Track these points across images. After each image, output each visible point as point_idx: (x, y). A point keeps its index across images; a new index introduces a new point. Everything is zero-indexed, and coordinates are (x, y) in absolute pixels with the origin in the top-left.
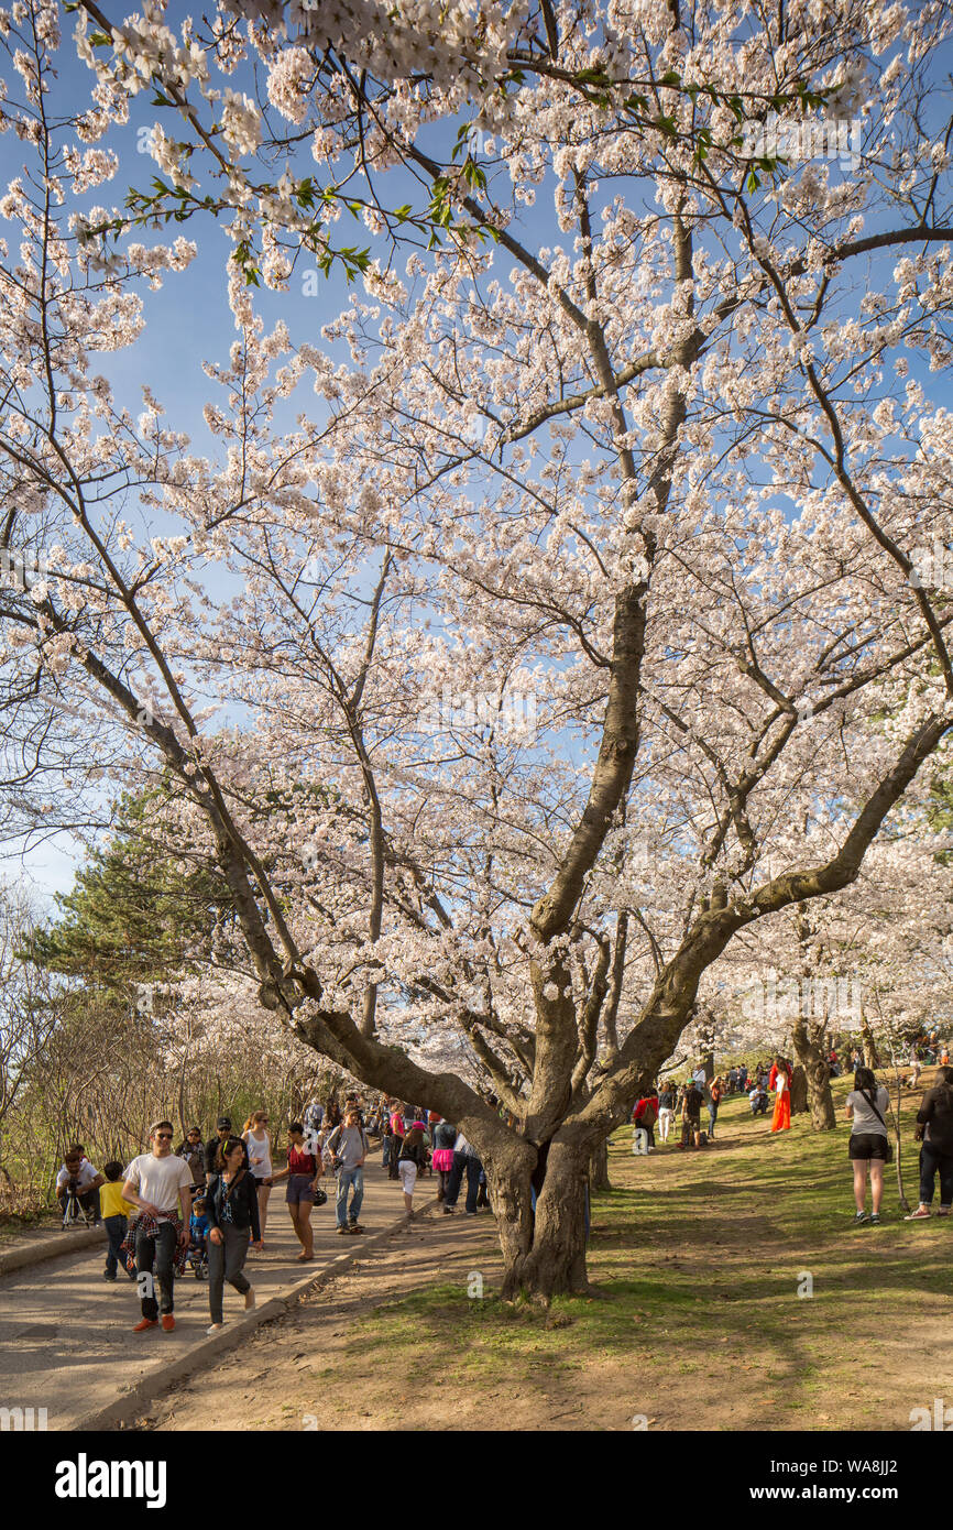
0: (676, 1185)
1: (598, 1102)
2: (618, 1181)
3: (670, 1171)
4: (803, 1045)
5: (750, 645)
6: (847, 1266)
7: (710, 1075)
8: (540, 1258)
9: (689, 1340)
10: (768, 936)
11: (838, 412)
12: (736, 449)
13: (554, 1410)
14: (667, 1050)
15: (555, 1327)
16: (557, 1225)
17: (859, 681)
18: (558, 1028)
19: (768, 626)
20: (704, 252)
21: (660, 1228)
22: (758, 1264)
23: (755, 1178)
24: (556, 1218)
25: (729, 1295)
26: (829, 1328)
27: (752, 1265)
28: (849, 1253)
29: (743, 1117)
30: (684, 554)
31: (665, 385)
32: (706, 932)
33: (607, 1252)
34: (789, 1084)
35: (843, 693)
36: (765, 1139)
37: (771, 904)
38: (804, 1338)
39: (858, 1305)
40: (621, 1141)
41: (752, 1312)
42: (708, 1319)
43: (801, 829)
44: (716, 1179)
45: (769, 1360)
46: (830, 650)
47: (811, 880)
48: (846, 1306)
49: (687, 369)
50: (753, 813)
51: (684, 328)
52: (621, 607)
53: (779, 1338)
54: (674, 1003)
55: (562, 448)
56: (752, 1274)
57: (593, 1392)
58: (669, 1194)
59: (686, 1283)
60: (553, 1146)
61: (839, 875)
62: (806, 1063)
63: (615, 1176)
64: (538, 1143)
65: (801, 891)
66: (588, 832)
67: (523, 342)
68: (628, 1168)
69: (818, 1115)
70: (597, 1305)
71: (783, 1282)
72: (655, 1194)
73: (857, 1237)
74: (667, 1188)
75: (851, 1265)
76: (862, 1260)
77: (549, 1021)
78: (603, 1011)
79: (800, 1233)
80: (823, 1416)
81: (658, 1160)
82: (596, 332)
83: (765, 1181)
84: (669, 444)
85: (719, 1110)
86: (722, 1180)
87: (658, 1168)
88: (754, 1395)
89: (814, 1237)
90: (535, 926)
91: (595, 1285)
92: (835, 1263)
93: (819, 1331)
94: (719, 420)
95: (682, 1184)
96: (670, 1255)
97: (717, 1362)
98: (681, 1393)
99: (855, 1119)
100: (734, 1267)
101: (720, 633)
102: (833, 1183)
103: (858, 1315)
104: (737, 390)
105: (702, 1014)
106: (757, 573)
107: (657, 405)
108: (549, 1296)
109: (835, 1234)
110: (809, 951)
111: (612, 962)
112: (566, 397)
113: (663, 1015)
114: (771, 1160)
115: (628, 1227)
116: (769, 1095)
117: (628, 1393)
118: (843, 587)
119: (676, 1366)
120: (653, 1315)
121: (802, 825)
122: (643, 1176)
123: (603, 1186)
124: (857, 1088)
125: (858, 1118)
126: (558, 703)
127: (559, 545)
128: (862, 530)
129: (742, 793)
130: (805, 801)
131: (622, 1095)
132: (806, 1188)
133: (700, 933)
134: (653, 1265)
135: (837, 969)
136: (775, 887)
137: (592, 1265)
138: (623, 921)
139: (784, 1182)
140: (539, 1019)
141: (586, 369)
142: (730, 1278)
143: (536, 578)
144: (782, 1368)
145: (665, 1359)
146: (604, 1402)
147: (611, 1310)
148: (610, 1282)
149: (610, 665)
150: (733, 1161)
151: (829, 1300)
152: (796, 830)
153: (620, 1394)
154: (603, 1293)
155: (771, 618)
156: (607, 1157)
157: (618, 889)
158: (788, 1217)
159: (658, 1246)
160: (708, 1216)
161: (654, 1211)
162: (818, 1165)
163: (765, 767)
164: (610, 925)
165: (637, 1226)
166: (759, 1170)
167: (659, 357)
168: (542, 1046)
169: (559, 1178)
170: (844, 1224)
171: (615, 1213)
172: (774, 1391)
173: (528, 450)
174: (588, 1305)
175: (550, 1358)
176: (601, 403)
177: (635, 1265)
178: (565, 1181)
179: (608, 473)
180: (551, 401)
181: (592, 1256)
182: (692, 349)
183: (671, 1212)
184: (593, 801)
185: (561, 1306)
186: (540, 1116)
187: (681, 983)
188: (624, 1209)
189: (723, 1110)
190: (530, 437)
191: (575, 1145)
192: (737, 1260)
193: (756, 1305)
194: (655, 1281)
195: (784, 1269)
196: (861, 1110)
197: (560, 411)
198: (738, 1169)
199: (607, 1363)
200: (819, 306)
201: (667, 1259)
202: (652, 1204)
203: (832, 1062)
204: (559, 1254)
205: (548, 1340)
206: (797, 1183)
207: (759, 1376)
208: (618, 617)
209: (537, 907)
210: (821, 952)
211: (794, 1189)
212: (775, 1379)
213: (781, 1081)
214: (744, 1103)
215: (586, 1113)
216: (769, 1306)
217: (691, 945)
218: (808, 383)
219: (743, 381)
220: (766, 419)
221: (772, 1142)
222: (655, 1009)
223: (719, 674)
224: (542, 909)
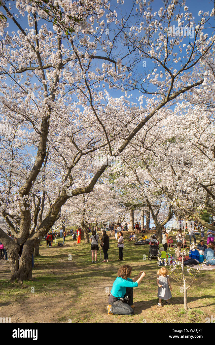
0: (55, 255)
1: (36, 235)
2: (42, 254)
3: (54, 252)
4: (83, 225)
5: (73, 136)
6: (89, 272)
7: (64, 231)
8: (20, 272)
9: (55, 289)
10: (76, 201)
11: (91, 91)
12: (70, 92)
13: (22, 308)
14: (52, 224)
15: (24, 288)
16: (25, 264)
17: (95, 149)
18: (26, 217)
19: (77, 133)
20: (63, 45)
21: (51, 265)
22: (71, 272)
23: (73, 253)
24: (25, 263)
25: (64, 279)
26: (85, 285)
27: (70, 272)
28: (90, 269)
29: (71, 240)
30: (59, 112)
31: (54, 72)
32: (61, 198)
33: (38, 270)
34: (81, 233)
35: (91, 151)
36: (75, 245)
37: (76, 194)
38: (80, 287)
39: (91, 280)
40: (43, 245)
41: (69, 282)
42: (59, 284)
43: (84, 179)
44: (64, 254)
45: (72, 292)
46: (90, 141)
47: (84, 190)
48: (89, 280)
49: (59, 70)
50: (72, 174)
51: (58, 60)
52: (43, 120)
53: (74, 288)
54: (54, 214)
55: (29, 79)
56: (70, 274)
57: (32, 303)
58: (53, 257)
59: (55, 277)
60: (24, 245)
61: (89, 189)
62: (84, 229)
63: (41, 253)
64: (21, 245)
65: (81, 192)
66: (34, 172)
67: (21, 49)
68: (44, 251)
69: (86, 240)
70: (34, 282)
71: (76, 276)
72: (50, 257)
73: (92, 266)
74: (53, 256)
75: (90, 272)
76: (92, 271)
77: (24, 216)
78: (39, 214)
79: (81, 265)
80: (82, 304)
81: (51, 249)
82: (38, 54)
83: (74, 254)
84: (55, 86)
85: (66, 238)
86: (65, 254)
87: (51, 251)
88: (68, 300)
89: (83, 266)
90: (20, 193)
91: (34, 278)
92: (87, 271)
93: (83, 286)
94: (66, 84)
95: (56, 255)
96: (52, 271)
97: (61, 294)
98: (52, 301)
99: (92, 241)
100: (66, 273)
101: (66, 132)
102: (88, 255)
103: (91, 282)
104: (70, 79)
105: (62, 217)
106: (75, 121)
107: (52, 76)
108: (22, 281)
109: (88, 265)
110: (85, 205)
111: (41, 203)
112: (31, 67)
113: (51, 216)
114: (76, 250)
115: (44, 264)
116: (76, 236)
117: (40, 302)
118: (92, 128)
119: (52, 295)
120: (48, 284)
121: (84, 178)
122: (48, 253)
123: (38, 255)
124: (93, 235)
125: (93, 241)
126: (28, 140)
127: (28, 102)
128: (95, 117)
129: (70, 169)
130: (85, 173)
131: (42, 234)
132: (83, 256)
133: (60, 199)
134: (48, 273)
135: (90, 210)
136: (76, 190)
137: (34, 273)
138: (44, 194)
139: (78, 254)
140: (21, 215)
141: (36, 62)
142: (65, 275)
143: (22, 108)
144: (74, 294)
145: (49, 294)
146: (35, 305)
147: (37, 283)
148: (38, 277)
149: (41, 134)
150: (68, 250)
151: (85, 279)
152: (83, 179)
153: (38, 302)
154: (35, 280)
155: (77, 132)
156: (39, 248)
157: (40, 186)
158: (78, 262)
159: (50, 269)
160: (62, 262)
161: (49, 261)
162: (85, 251)
163: (75, 164)
164: (41, 195)
165: (45, 264)
166: (73, 252)
167: (53, 65)
168: (22, 221)
169: (26, 253)
170: (90, 263)
171: (40, 261)
172: (72, 299)
173: (21, 76)
174: (32, 283)
175: (22, 295)
176: (39, 71)
177: (44, 273)
178: (27, 254)
179: (40, 88)
180: (28, 66)
181: (33, 272)
182: (61, 66)
183: (53, 261)
184: (35, 165)
185: (25, 283)
186: (21, 238)
187: (55, 210)
188: (43, 260)
189: (66, 239)
190: (21, 74)
191: (30, 245)
192: (67, 271)
193: (70, 281)
194: (48, 276)
195: (77, 273)
196: (93, 239)
197: (30, 70)
198: (69, 252)
199: (36, 296)
200: (89, 67)
201: (52, 272)
202: (49, 259)
203: (90, 229)
204: (25, 271)
205: (22, 291)
206: (81, 255)
207: (70, 296)
208: (42, 123)
209: (21, 188)
210: (88, 206)
211: (80, 256)
212: (73, 296)
213: (79, 233)
214: (71, 237)
215: (32, 238)
216: (73, 281)
217: (58, 201)
218: (85, 82)
219: (71, 77)
220: (76, 87)
221: (77, 246)
222: (49, 215)
223: (67, 141)
224: (22, 189)
